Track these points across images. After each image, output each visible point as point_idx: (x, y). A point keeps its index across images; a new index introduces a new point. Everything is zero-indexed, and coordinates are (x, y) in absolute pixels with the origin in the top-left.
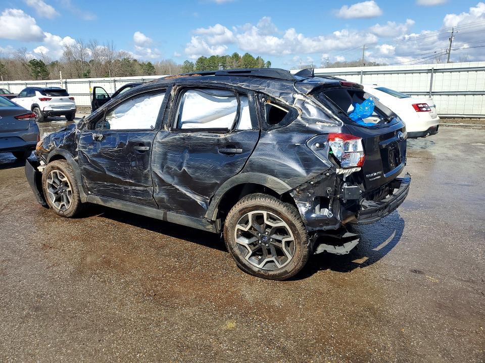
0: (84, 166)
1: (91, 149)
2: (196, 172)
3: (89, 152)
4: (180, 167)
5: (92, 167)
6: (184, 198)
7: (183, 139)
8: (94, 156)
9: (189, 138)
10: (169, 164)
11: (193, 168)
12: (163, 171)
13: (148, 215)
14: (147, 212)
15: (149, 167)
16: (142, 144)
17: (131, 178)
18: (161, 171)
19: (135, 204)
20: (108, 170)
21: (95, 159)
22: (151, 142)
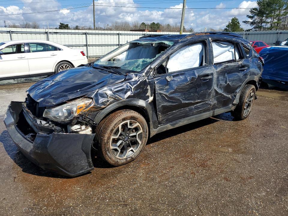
0: (162, 104)
1: (168, 89)
2: (233, 82)
3: (167, 92)
4: (226, 82)
5: (170, 102)
6: (225, 98)
7: (225, 67)
8: (172, 93)
9: (227, 66)
10: (221, 82)
11: (232, 81)
12: (218, 88)
13: (204, 118)
14: (204, 116)
15: (212, 88)
16: (207, 75)
17: (198, 99)
18: (217, 88)
19: (196, 116)
20: (183, 100)
21: (172, 95)
22: (213, 72)
